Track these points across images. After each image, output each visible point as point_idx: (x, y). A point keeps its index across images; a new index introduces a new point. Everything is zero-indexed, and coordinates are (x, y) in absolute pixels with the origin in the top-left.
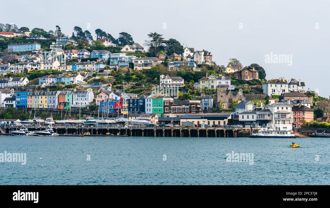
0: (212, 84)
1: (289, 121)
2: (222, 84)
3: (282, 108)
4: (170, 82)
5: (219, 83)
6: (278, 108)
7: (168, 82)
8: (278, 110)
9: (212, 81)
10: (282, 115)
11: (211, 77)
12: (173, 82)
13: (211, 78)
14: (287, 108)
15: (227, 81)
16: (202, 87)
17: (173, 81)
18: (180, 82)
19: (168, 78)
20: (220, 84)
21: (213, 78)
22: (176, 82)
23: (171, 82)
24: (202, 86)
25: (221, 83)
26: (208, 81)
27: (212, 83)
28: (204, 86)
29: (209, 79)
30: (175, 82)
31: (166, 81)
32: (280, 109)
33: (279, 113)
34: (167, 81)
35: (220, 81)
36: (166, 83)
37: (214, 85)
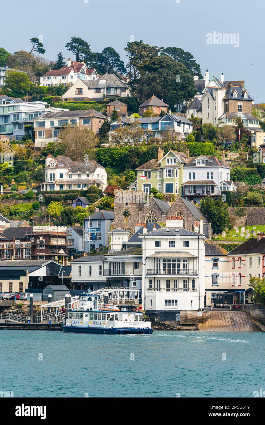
0: (167, 180)
1: (193, 281)
2: (197, 179)
3: (172, 244)
4: (61, 176)
5: (190, 178)
6: (158, 244)
7: (57, 177)
8: (158, 249)
9: (170, 171)
10: (167, 263)
11: (168, 160)
12: (70, 176)
13: (167, 164)
14: (186, 244)
15: (210, 170)
16: (145, 188)
17: (70, 173)
18: (88, 175)
19: (57, 167)
20: (192, 180)
21: (173, 164)
22: (79, 175)
23: (66, 178)
24: (145, 185)
25: (194, 178)
26: (160, 171)
27: (168, 177)
28: (150, 185)
29: (161, 166)
30: (75, 177)
31: (51, 174)
32: (165, 246)
33: (158, 259)
34: (54, 174)
35: (192, 171)
36: (51, 180)
37: (172, 184)
